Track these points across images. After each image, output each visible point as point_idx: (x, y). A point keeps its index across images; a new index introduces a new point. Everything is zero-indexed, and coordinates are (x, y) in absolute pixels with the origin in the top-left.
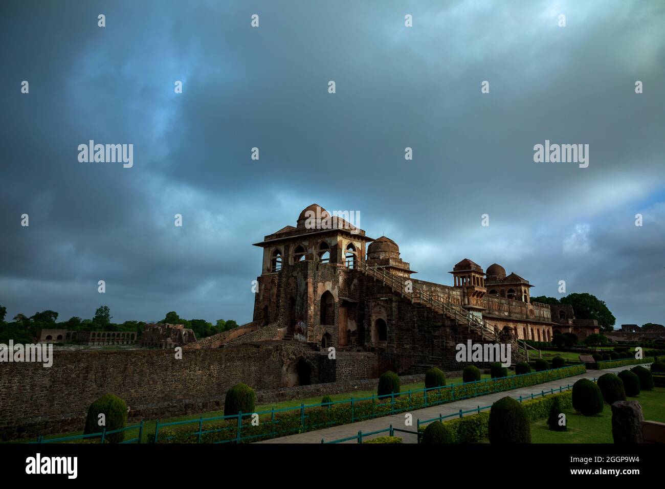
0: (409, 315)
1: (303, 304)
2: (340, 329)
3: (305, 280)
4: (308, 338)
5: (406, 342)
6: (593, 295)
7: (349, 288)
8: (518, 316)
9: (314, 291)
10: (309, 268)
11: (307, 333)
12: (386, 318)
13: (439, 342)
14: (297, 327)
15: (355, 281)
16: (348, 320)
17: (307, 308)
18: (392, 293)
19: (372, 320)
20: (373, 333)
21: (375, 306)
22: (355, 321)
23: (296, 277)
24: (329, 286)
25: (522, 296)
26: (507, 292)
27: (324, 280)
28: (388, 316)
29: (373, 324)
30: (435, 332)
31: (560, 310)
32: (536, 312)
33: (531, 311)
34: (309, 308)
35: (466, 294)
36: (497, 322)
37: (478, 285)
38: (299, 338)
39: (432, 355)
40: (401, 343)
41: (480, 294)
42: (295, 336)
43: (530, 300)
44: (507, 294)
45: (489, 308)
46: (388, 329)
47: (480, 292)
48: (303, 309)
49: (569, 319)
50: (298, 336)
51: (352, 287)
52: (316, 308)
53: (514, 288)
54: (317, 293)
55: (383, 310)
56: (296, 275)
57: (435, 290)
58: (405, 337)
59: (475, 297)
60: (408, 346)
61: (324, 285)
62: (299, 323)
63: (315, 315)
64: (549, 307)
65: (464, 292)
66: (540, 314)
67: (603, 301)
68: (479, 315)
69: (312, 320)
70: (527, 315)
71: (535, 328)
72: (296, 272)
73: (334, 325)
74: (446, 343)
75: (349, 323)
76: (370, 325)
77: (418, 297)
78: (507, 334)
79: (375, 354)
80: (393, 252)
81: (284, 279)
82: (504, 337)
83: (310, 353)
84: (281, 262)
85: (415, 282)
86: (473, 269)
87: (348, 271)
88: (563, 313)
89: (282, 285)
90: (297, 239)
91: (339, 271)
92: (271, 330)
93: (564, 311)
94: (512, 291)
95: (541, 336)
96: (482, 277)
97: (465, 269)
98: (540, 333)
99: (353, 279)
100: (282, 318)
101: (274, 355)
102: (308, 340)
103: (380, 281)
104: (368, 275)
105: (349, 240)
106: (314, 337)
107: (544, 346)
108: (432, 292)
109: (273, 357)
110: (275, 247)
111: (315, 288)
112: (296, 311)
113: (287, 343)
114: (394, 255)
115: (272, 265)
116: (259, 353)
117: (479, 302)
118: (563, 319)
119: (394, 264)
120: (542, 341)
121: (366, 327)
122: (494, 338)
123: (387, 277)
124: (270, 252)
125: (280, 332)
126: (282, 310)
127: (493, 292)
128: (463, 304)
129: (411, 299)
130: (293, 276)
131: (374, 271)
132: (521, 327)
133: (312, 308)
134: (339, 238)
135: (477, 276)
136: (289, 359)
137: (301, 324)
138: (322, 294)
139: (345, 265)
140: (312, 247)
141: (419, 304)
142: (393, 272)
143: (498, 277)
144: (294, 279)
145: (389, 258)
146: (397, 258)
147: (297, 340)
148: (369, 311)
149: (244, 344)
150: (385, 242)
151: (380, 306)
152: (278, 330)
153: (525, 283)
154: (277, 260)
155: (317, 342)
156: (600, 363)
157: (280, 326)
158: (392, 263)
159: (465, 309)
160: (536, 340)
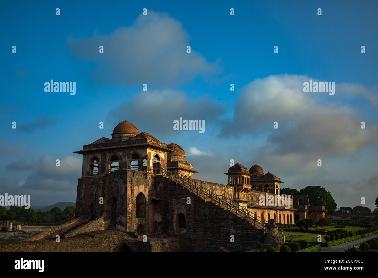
0: (202, 211)
1: (123, 203)
2: (149, 221)
3: (125, 185)
5: (200, 230)
6: (323, 188)
7: (156, 190)
9: (132, 193)
10: (128, 175)
11: (127, 224)
12: (185, 212)
13: (224, 230)
14: (118, 220)
15: (161, 184)
16: (155, 213)
17: (126, 206)
18: (190, 194)
19: (174, 214)
20: (175, 224)
22: (161, 214)
23: (117, 182)
24: (142, 189)
25: (274, 190)
26: (264, 186)
27: (138, 184)
28: (187, 212)
29: (175, 217)
30: (221, 223)
31: (299, 199)
34: (128, 206)
35: (237, 191)
36: (257, 210)
37: (245, 183)
38: (120, 229)
39: (219, 239)
40: (196, 230)
41: (246, 190)
42: (117, 227)
43: (280, 193)
44: (264, 188)
45: (252, 200)
46: (187, 221)
48: (123, 207)
49: (305, 206)
50: (119, 227)
51: (159, 189)
52: (133, 206)
53: (269, 184)
54: (133, 194)
55: (183, 206)
56: (117, 180)
57: (215, 188)
58: (199, 227)
59: (243, 192)
60: (201, 233)
61: (138, 188)
62: (120, 217)
63: (132, 211)
64: (293, 197)
65: (235, 189)
67: (330, 192)
68: (245, 206)
69: (130, 215)
71: (282, 213)
72: (117, 178)
73: (145, 218)
74: (229, 230)
75: (156, 216)
76: (173, 218)
77: (209, 198)
78: (272, 225)
79: (177, 239)
80: (181, 156)
81: (107, 184)
82: (270, 227)
83: (131, 240)
84: (98, 167)
85: (202, 182)
86: (243, 171)
87: (155, 176)
88: (301, 201)
89: (106, 188)
90: (113, 149)
91: (149, 177)
92: (98, 223)
93: (302, 199)
94: (267, 186)
95: (286, 219)
96: (249, 177)
97: (237, 171)
98: (285, 217)
99: (159, 183)
100: (107, 214)
101: (104, 242)
102: (127, 229)
103: (181, 185)
104: (171, 180)
105: (155, 152)
106: (132, 227)
107: (289, 227)
108: (213, 190)
109: (104, 244)
110: (93, 155)
111: (132, 190)
112: (117, 208)
113: (112, 233)
114: (181, 158)
115: (90, 169)
116: (94, 241)
117: (246, 196)
118: (301, 206)
119: (182, 165)
120: (286, 223)
121: (170, 219)
122: (262, 227)
123: (186, 182)
124: (89, 158)
125: (105, 224)
126: (106, 207)
127: (253, 186)
128: (234, 198)
129: (204, 199)
130: (114, 181)
131: (176, 177)
132: (272, 213)
133: (130, 206)
134: (149, 151)
135: (245, 176)
136: (115, 244)
137: (122, 218)
138: (137, 195)
139: (152, 171)
140: (126, 157)
141: (210, 202)
142: (181, 172)
143: (258, 175)
144: (115, 183)
145: (178, 161)
146: (183, 160)
147: (119, 230)
148: (172, 208)
149: (80, 234)
150: (175, 147)
151: (181, 204)
152: (104, 222)
153: (277, 180)
154: (94, 165)
155: (134, 231)
156: (329, 243)
157: (105, 220)
158: (180, 165)
159: (236, 201)
160: (283, 222)
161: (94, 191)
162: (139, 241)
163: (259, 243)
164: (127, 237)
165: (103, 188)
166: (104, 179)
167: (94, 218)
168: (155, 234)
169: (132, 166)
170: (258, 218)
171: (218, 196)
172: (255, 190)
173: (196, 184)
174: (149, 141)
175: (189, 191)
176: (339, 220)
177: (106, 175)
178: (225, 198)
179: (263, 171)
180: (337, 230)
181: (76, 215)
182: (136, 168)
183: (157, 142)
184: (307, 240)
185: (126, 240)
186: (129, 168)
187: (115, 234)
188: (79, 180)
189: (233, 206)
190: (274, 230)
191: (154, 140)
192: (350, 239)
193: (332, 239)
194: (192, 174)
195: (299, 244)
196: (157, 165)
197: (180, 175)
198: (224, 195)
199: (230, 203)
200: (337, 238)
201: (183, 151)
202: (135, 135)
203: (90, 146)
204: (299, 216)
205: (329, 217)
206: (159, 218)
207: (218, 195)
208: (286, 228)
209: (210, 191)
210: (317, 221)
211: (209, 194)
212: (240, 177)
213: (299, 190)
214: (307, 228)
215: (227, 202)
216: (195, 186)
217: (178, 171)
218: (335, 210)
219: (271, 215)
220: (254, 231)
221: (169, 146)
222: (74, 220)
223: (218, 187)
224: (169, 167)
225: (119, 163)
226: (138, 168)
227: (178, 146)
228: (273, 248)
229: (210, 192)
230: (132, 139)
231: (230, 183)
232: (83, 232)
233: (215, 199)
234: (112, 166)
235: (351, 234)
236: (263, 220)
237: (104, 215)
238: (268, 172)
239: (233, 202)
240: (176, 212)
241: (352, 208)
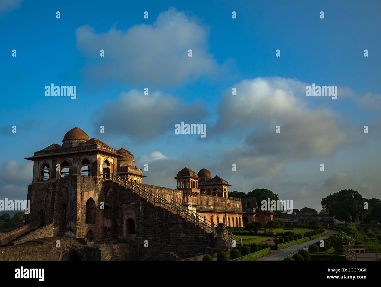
0: (152, 215)
1: (73, 208)
2: (99, 227)
3: (75, 190)
4: (77, 235)
5: (150, 235)
6: (270, 190)
7: (106, 195)
8: (220, 208)
9: (81, 198)
10: (78, 181)
11: (76, 230)
12: (135, 217)
13: (173, 234)
14: (68, 226)
15: (111, 189)
16: (105, 219)
17: (76, 211)
18: (139, 199)
19: (124, 219)
20: (124, 229)
21: (126, 209)
22: (110, 220)
23: (67, 188)
24: (91, 194)
25: (223, 193)
26: (212, 190)
27: (88, 190)
28: (136, 216)
29: (125, 222)
30: (171, 227)
31: (247, 202)
32: (232, 204)
33: (229, 204)
35: (185, 195)
36: (206, 214)
37: (194, 187)
38: (70, 235)
39: (169, 244)
40: (146, 236)
41: (195, 194)
42: (66, 233)
43: (228, 196)
44: (212, 192)
45: (201, 205)
46: (136, 226)
47: (196, 193)
48: (73, 212)
49: (254, 209)
50: (69, 233)
51: (108, 194)
52: (83, 211)
53: (217, 187)
54: (83, 200)
55: (133, 211)
56: (67, 186)
57: (164, 193)
58: (148, 232)
59: (192, 196)
61: (88, 193)
62: (69, 223)
63: (82, 217)
64: (241, 200)
65: (184, 193)
66: (234, 206)
68: (194, 209)
69: (80, 221)
70: (226, 207)
71: (231, 216)
72: (67, 184)
73: (95, 223)
74: (179, 235)
75: (105, 222)
76: (122, 223)
77: (159, 202)
78: (221, 228)
79: (127, 244)
80: (130, 161)
81: (57, 189)
82: (220, 231)
83: (80, 246)
84: (48, 173)
85: (151, 187)
86: (191, 175)
87: (105, 182)
88: (250, 204)
89: (56, 194)
90: (63, 155)
91: (99, 182)
92: (48, 229)
93: (250, 202)
94: (215, 189)
95: (235, 223)
96: (197, 181)
97: (186, 175)
98: (234, 220)
99: (109, 188)
100: (56, 220)
101: (53, 249)
102: (77, 236)
103: (130, 190)
104: (120, 185)
105: (105, 158)
106: (81, 233)
107: (238, 230)
108: (162, 194)
109: (53, 251)
110: (44, 161)
111: (82, 196)
112: (67, 214)
113: (62, 240)
114: (131, 163)
115: (41, 175)
116: (43, 248)
117: (194, 200)
118: (249, 208)
119: (131, 170)
120: (235, 226)
121: (119, 225)
122: (212, 231)
123: (135, 186)
124: (40, 165)
125: (54, 230)
126: (56, 213)
127: (202, 190)
128: (183, 202)
129: (153, 204)
130: (64, 187)
131: (125, 182)
132: (221, 216)
133: (80, 211)
134: (99, 156)
135: (194, 180)
136: (64, 251)
137: (71, 224)
138: (87, 201)
139: (102, 177)
140: (76, 163)
141: (160, 207)
142: (130, 177)
143: (206, 179)
144: (65, 189)
145: (127, 166)
146: (133, 165)
147: (68, 236)
148: (122, 213)
149: (29, 241)
150: (124, 153)
151: (130, 209)
152: (53, 229)
153: (225, 183)
154: (45, 171)
155: (84, 237)
156: (279, 245)
157: (54, 226)
158: (130, 170)
159: (185, 205)
160: (232, 226)
161: (44, 197)
162: (88, 247)
163: (209, 247)
164: (76, 244)
165: (53, 194)
166: (54, 185)
167: (43, 225)
168: (105, 239)
169: (83, 171)
170: (207, 222)
171: (167, 201)
172: (204, 194)
173: (145, 188)
174: (99, 147)
175: (138, 196)
176: (287, 222)
177: (57, 181)
178: (175, 203)
179: (211, 175)
180: (286, 233)
181: (25, 221)
182: (86, 174)
183: (107, 148)
184: (257, 244)
185: (76, 247)
186: (79, 173)
187: (65, 240)
188: (29, 186)
189: (183, 210)
190: (224, 234)
191: (103, 146)
192: (299, 241)
193: (281, 242)
194: (142, 178)
195: (249, 248)
196: (106, 170)
197: (129, 180)
198: (173, 200)
199: (180, 208)
200: (286, 241)
201: (132, 156)
202: (86, 141)
203: (41, 151)
204: (247, 218)
205: (277, 219)
206: (108, 224)
207: (167, 199)
208: (235, 231)
209: (160, 195)
210: (266, 224)
211: (158, 199)
212: (189, 181)
213: (246, 193)
214: (256, 231)
215: (176, 206)
216: (144, 191)
217: (127, 176)
218: (283, 213)
219: (220, 219)
220: (203, 235)
221: (118, 152)
222: (24, 226)
223: (167, 192)
224: (119, 172)
225: (69, 169)
226: (88, 174)
227: (127, 151)
228: (223, 252)
229: (159, 197)
230: (82, 145)
231: (179, 187)
232: (32, 239)
233: (165, 204)
234: (62, 171)
235: (299, 237)
236: (213, 224)
237: (54, 221)
238: (216, 176)
239: (182, 206)
240: (126, 217)
241: (299, 210)
